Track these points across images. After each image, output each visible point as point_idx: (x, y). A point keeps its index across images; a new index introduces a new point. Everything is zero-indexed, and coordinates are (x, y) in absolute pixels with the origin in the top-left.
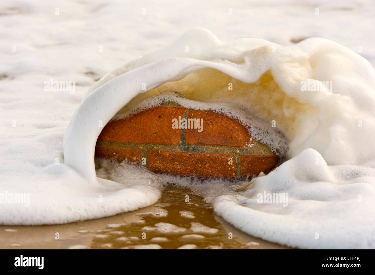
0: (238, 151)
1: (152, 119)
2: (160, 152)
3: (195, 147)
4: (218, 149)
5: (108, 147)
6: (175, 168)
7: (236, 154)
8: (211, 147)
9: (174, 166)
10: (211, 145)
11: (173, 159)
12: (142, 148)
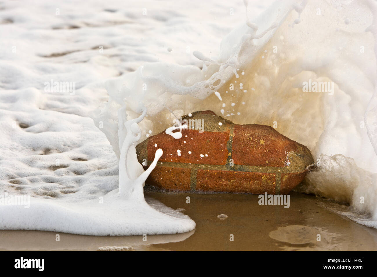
0: (280, 171)
1: (201, 143)
2: (208, 171)
3: (240, 167)
4: (261, 169)
5: (161, 166)
6: (222, 184)
7: (278, 173)
8: (255, 167)
9: (221, 182)
10: (255, 165)
11: (220, 177)
12: (192, 167)
